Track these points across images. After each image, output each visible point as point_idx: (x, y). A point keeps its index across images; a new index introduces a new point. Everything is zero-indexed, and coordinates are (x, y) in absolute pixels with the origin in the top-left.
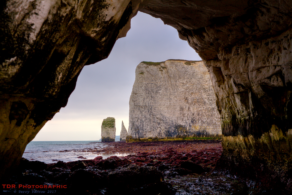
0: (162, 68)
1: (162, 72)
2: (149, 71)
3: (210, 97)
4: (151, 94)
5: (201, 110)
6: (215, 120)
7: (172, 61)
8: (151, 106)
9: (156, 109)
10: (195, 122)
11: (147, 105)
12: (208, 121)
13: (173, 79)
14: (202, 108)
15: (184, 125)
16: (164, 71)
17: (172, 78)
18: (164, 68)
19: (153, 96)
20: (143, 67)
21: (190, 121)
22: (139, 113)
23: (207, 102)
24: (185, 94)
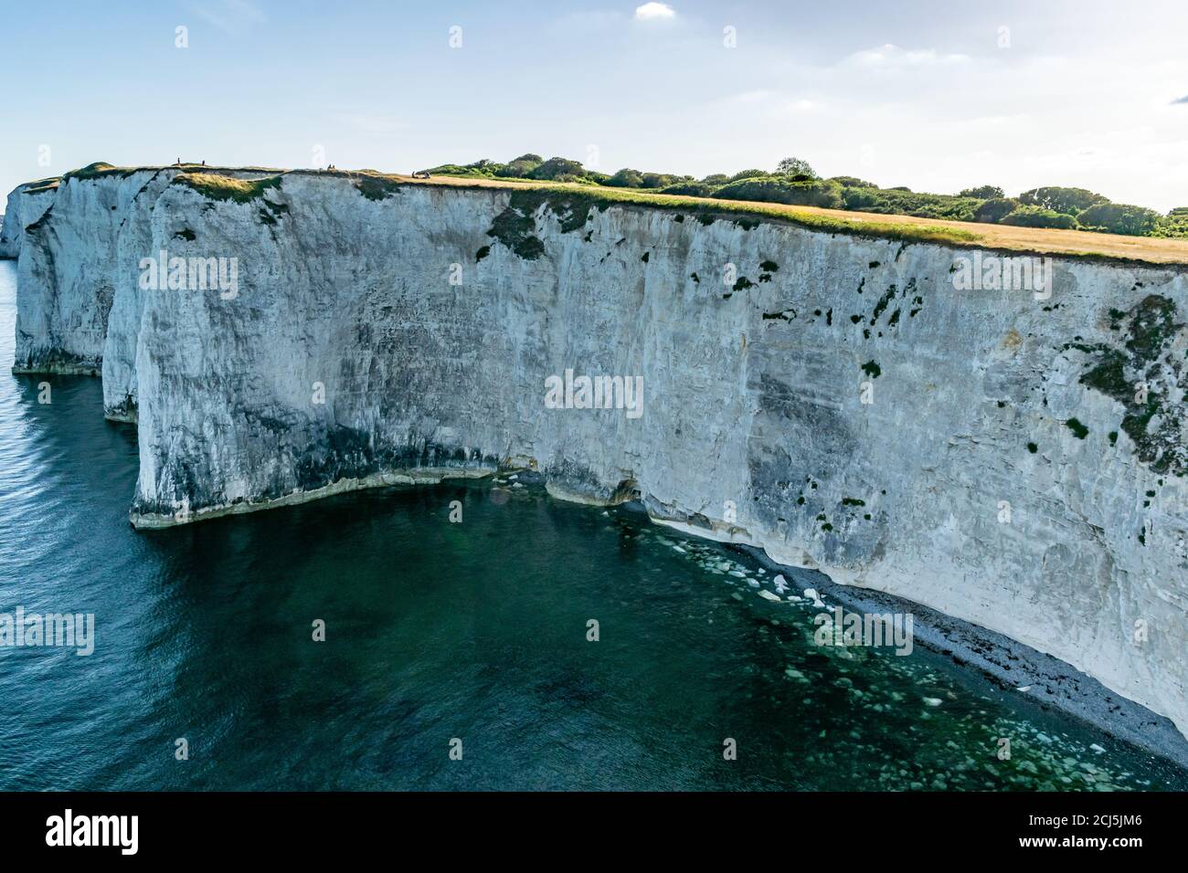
0: (270, 211)
1: (274, 229)
2: (216, 224)
3: (455, 326)
4: (233, 326)
5: (418, 369)
6: (470, 409)
7: (307, 178)
8: (236, 375)
9: (255, 384)
10: (393, 411)
11: (220, 372)
12: (442, 408)
13: (317, 256)
14: (423, 363)
15: (357, 427)
16: (280, 222)
17: (312, 250)
18: (279, 209)
19: (241, 331)
20: (188, 207)
21: (378, 409)
22: (187, 408)
23: (442, 344)
24: (361, 311)
